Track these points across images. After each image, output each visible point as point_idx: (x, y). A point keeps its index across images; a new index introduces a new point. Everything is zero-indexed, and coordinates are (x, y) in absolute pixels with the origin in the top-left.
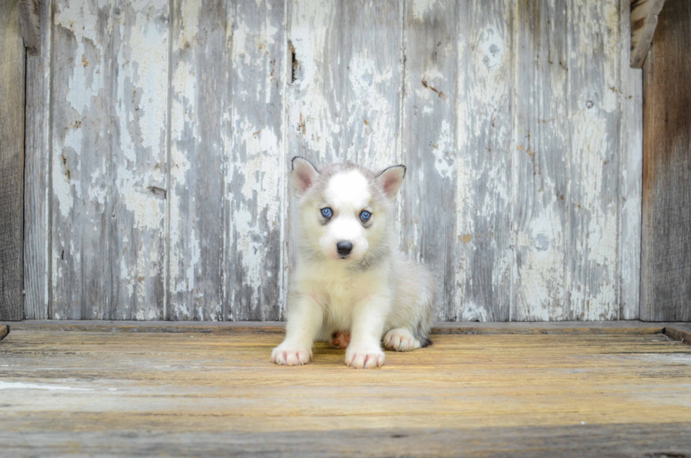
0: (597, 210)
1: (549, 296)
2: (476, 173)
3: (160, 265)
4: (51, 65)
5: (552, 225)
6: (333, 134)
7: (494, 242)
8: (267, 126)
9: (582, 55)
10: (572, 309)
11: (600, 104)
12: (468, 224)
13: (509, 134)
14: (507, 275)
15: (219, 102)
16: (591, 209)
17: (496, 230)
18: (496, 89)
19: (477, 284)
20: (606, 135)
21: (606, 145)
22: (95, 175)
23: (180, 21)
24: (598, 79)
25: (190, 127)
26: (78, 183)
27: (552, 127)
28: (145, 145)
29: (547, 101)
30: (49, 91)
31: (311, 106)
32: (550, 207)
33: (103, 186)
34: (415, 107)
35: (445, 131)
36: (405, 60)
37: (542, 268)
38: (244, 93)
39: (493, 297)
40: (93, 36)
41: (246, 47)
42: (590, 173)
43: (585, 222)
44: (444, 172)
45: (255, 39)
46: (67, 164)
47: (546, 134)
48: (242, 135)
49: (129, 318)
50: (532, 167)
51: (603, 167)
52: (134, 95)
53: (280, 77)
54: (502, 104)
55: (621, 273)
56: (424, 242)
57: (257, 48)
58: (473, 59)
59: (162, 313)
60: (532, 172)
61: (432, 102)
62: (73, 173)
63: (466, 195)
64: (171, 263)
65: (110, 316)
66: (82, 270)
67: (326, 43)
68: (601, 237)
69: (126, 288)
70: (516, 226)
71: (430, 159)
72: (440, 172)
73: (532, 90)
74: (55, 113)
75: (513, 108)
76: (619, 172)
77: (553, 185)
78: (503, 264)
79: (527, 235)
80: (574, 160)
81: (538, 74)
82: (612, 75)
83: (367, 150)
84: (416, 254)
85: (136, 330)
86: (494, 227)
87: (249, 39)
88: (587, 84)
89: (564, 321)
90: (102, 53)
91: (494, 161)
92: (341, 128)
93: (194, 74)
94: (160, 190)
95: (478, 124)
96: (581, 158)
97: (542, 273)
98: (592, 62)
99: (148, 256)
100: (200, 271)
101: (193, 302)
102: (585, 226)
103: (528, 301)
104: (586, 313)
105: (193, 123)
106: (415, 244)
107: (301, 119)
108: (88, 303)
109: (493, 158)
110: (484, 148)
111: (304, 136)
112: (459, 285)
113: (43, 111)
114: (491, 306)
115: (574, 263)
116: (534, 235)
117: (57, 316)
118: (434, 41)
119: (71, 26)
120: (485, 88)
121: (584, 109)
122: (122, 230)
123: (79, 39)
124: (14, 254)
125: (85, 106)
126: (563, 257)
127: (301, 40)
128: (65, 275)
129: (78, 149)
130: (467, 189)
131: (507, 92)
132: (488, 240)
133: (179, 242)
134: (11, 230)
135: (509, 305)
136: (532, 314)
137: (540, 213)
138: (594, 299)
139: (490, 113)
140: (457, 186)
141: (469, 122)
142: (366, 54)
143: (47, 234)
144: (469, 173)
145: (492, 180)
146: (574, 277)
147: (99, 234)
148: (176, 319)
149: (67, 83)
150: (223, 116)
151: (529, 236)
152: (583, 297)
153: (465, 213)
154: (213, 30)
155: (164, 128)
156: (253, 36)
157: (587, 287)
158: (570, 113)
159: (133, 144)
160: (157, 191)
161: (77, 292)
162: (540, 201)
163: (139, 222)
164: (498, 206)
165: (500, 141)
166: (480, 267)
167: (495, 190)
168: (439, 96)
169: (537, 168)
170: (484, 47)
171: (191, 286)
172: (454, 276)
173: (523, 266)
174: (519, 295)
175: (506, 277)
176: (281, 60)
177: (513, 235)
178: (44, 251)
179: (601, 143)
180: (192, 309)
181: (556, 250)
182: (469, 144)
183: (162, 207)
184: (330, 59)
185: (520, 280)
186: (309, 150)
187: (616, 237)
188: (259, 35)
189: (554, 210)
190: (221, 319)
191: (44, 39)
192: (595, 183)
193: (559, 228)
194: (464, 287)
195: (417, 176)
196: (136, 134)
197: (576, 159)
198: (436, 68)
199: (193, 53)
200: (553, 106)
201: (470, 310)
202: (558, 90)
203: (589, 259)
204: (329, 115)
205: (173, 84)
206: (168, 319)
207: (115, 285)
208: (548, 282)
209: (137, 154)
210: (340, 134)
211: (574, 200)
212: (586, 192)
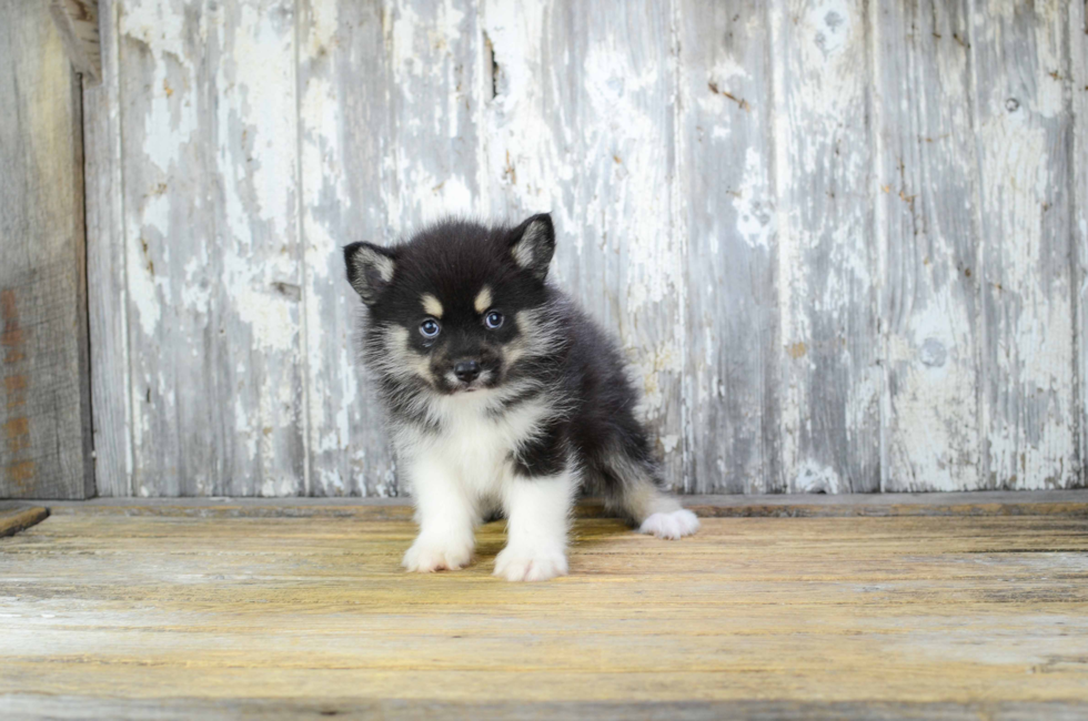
0: (1034, 293)
1: (951, 446)
2: (811, 237)
3: (296, 407)
4: (120, 98)
5: (951, 321)
6: (562, 183)
7: (846, 356)
8: (453, 176)
9: (994, 19)
10: (993, 469)
11: (1032, 103)
12: (800, 326)
13: (868, 165)
14: (872, 411)
15: (376, 140)
16: (1022, 291)
17: (850, 333)
18: (840, 88)
19: (819, 427)
20: (1044, 158)
21: (1046, 176)
22: (191, 267)
23: (310, 14)
24: (1026, 58)
25: (332, 183)
26: (165, 281)
27: (944, 149)
28: (264, 215)
29: (933, 103)
30: (118, 139)
31: (523, 136)
32: (946, 291)
33: (204, 285)
34: (699, 128)
35: (753, 167)
36: (679, 50)
37: (937, 398)
38: (413, 123)
39: (850, 449)
40: (178, 47)
41: (416, 48)
42: (1018, 228)
43: (1011, 313)
44: (753, 237)
45: (429, 33)
46: (148, 251)
47: (934, 162)
48: (414, 191)
49: (251, 493)
50: (911, 222)
51: (1042, 214)
52: (244, 137)
53: (471, 92)
54: (852, 113)
55: (1084, 404)
56: (723, 358)
57: (432, 47)
58: (796, 39)
59: (302, 484)
60: (912, 230)
61: (727, 119)
62: (158, 266)
63: (793, 275)
64: (311, 404)
65: (223, 489)
66: (178, 417)
67: (544, 30)
68: (1043, 341)
69: (245, 446)
70: (885, 327)
71: (729, 216)
72: (747, 238)
73: (904, 86)
74: (128, 172)
75: (873, 120)
76: (1072, 223)
77: (950, 251)
78: (863, 392)
79: (906, 341)
80: (986, 205)
81: (915, 58)
82: (1053, 51)
83: (619, 206)
84: (710, 380)
85: (236, 513)
86: (846, 328)
87: (420, 33)
88: (1005, 69)
89: (980, 490)
90: (192, 73)
91: (840, 214)
92: (575, 171)
93: (334, 98)
94: (292, 286)
95: (811, 152)
96: (1001, 201)
97: (935, 408)
98: (1013, 30)
99: (276, 392)
100: (357, 416)
101: (349, 466)
102: (1012, 321)
103: (913, 457)
104: (1020, 476)
105: (337, 177)
106: (709, 361)
107: (508, 161)
108: (189, 471)
109: (840, 209)
110: (822, 191)
111: (514, 188)
112: (789, 431)
113: (110, 171)
114: (846, 465)
115: (995, 388)
116: (919, 340)
117: (144, 491)
118: (728, 13)
119: (145, 34)
120: (819, 87)
121: (1002, 114)
122: (235, 354)
123: (157, 54)
124: (71, 395)
125: (171, 160)
126: (973, 378)
127: (502, 28)
128: (154, 426)
129: (163, 227)
130: (796, 264)
131: (859, 93)
132: (836, 351)
133: (323, 369)
134: (65, 360)
135: (879, 464)
136: (920, 478)
137: (929, 302)
138: (1034, 451)
139: (830, 131)
140: (778, 261)
141: (794, 149)
142: (611, 44)
143: (125, 362)
144: (798, 236)
145: (840, 247)
146: (996, 412)
147: (201, 361)
148: (323, 494)
149: (143, 124)
150: (383, 162)
151: (910, 343)
152: (1013, 448)
153: (793, 307)
154: (361, 24)
155: (293, 187)
156: (426, 29)
157: (1021, 430)
158: (977, 123)
159: (245, 216)
160: (288, 290)
161: (172, 453)
162: (928, 279)
163: (259, 340)
164: (851, 292)
165: (851, 179)
166: (824, 398)
167: (845, 265)
168: (741, 106)
169: (920, 223)
170: (816, 18)
171: (345, 441)
172: (780, 416)
173: (901, 396)
174: (895, 447)
175: (871, 416)
176: (471, 64)
177: (882, 342)
178: (122, 389)
179: (1037, 173)
180: (347, 478)
181: (960, 366)
182: (796, 186)
183: (295, 316)
184: (551, 56)
185: (896, 421)
186: (523, 212)
187: (1070, 340)
188: (435, 27)
189: (954, 295)
190: (393, 494)
191: (107, 57)
192: (1029, 245)
193: (965, 326)
194: (797, 434)
195: (707, 246)
196: (250, 200)
197: (991, 204)
198: (732, 58)
199: (332, 62)
200: (944, 111)
201: (809, 473)
202: (952, 84)
203: (1021, 380)
204: (554, 150)
205: (303, 115)
206: (312, 495)
207: (228, 441)
208: (949, 423)
209: (253, 231)
210: (575, 181)
211: (991, 276)
212: (1011, 260)
